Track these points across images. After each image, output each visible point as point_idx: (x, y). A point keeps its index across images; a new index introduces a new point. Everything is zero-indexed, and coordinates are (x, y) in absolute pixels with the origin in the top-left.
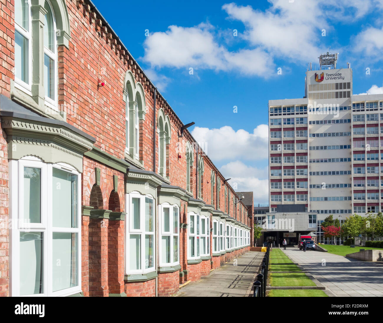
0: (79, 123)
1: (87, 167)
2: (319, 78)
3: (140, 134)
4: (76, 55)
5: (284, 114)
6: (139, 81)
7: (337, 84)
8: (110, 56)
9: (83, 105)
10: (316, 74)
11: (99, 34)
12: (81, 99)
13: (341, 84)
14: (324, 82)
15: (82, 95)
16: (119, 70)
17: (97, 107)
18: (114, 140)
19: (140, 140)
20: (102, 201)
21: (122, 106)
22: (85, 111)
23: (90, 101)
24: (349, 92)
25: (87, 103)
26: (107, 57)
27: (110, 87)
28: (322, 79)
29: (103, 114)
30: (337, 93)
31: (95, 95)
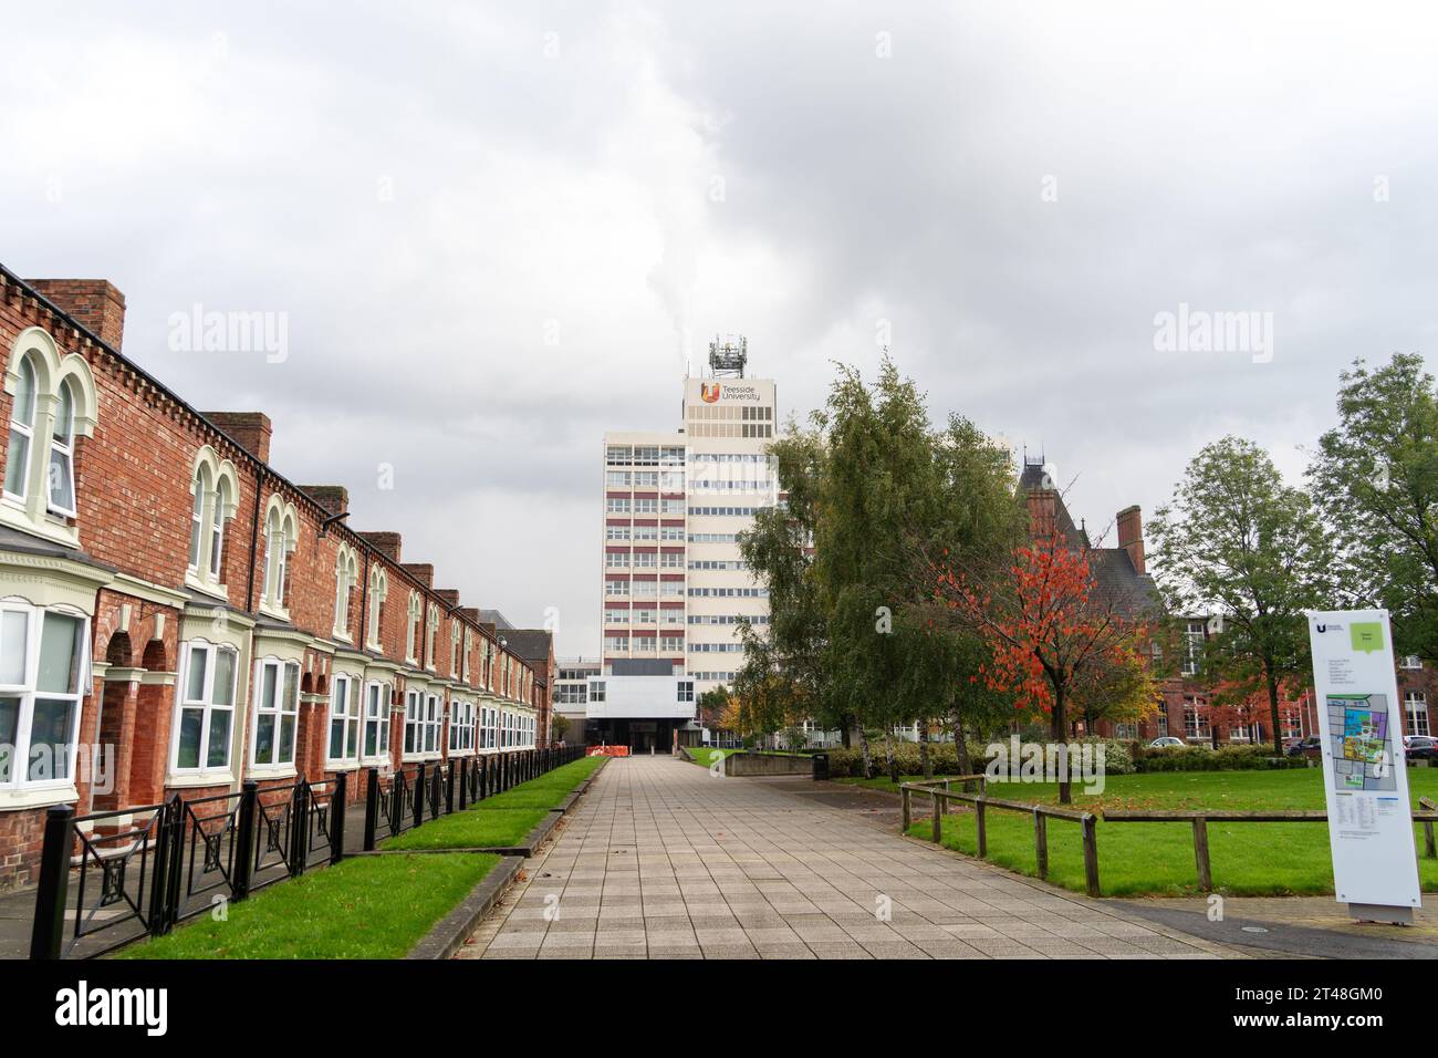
0: (101, 539)
1: (107, 604)
2: (711, 394)
3: (224, 541)
4: (105, 443)
5: (636, 464)
6: (227, 457)
7: (745, 409)
8: (168, 432)
9: (110, 513)
10: (703, 385)
11: (150, 405)
12: (107, 505)
13: (753, 409)
14: (721, 402)
15: (109, 499)
16: (185, 449)
17: (137, 511)
18: (164, 557)
19: (223, 551)
20: (130, 654)
21: (186, 502)
22: (112, 521)
23: (122, 504)
24: (769, 427)
25: (117, 509)
26: (164, 434)
27: (165, 477)
28: (716, 395)
29: (146, 520)
30: (745, 427)
31: (133, 495)
